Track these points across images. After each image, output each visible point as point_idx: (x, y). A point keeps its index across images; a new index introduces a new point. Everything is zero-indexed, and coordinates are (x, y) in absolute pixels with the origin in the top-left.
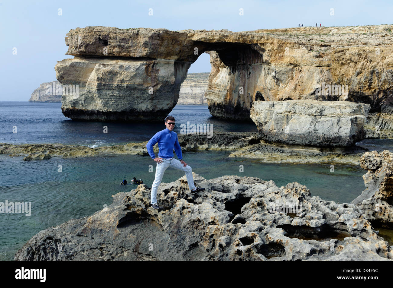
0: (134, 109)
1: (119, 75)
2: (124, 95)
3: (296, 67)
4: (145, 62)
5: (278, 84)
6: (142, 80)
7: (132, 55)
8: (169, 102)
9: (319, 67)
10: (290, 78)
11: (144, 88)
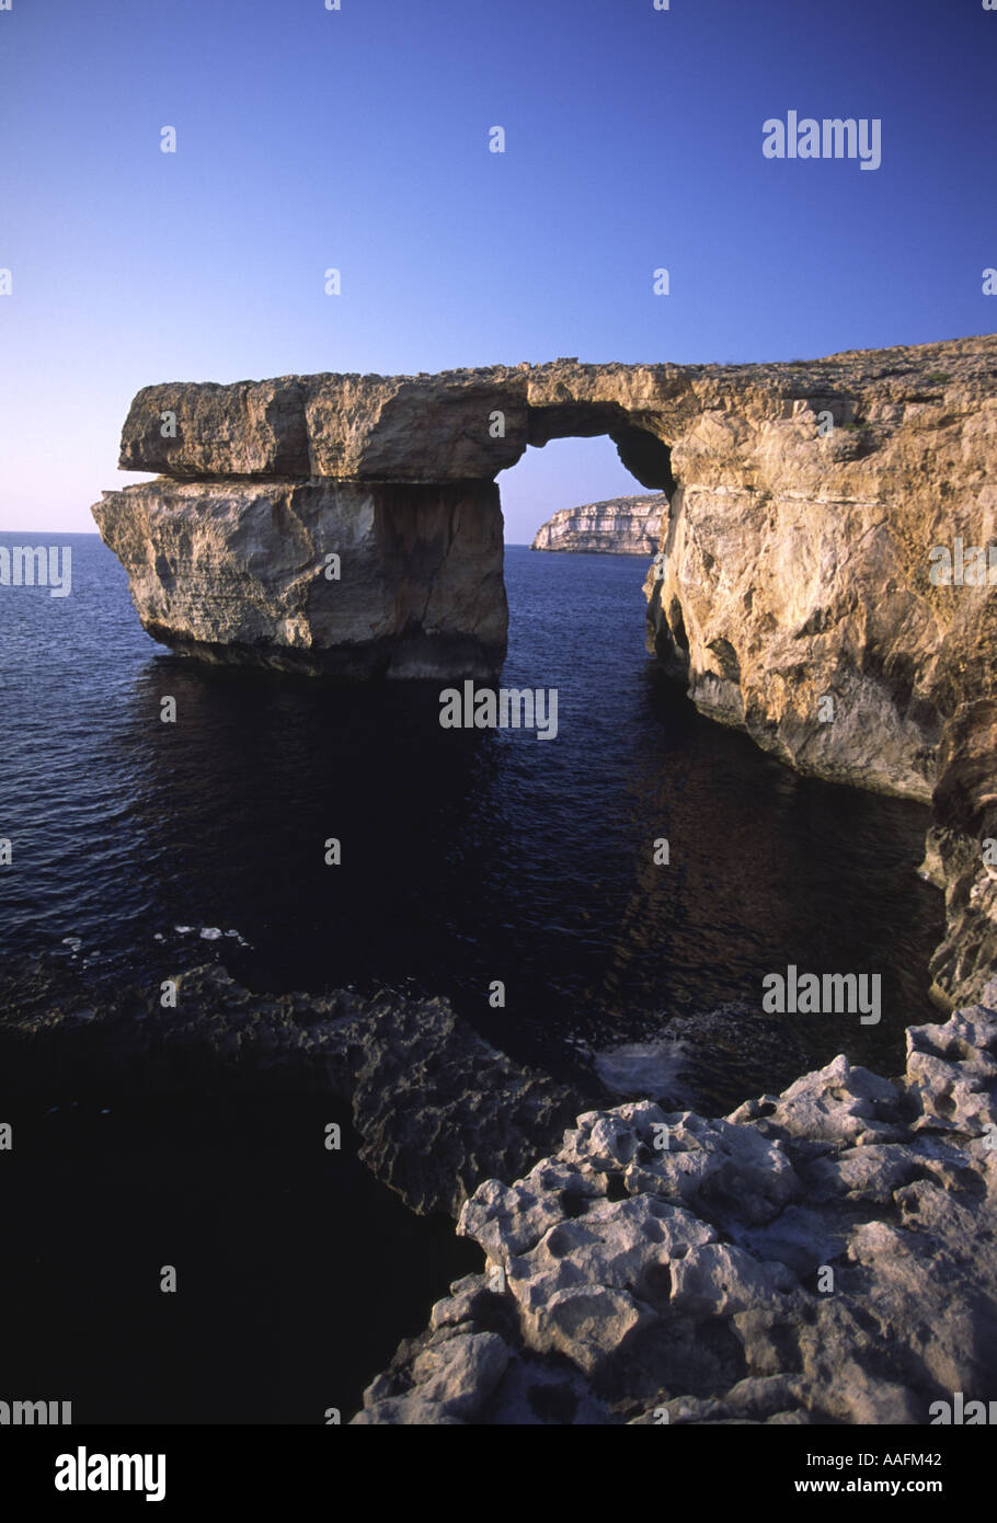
0: (266, 637)
1: (199, 533)
2: (224, 594)
3: (769, 503)
4: (272, 487)
5: (713, 570)
6: (265, 547)
7: (236, 465)
8: (377, 617)
9: (840, 508)
10: (750, 551)
11: (272, 572)
